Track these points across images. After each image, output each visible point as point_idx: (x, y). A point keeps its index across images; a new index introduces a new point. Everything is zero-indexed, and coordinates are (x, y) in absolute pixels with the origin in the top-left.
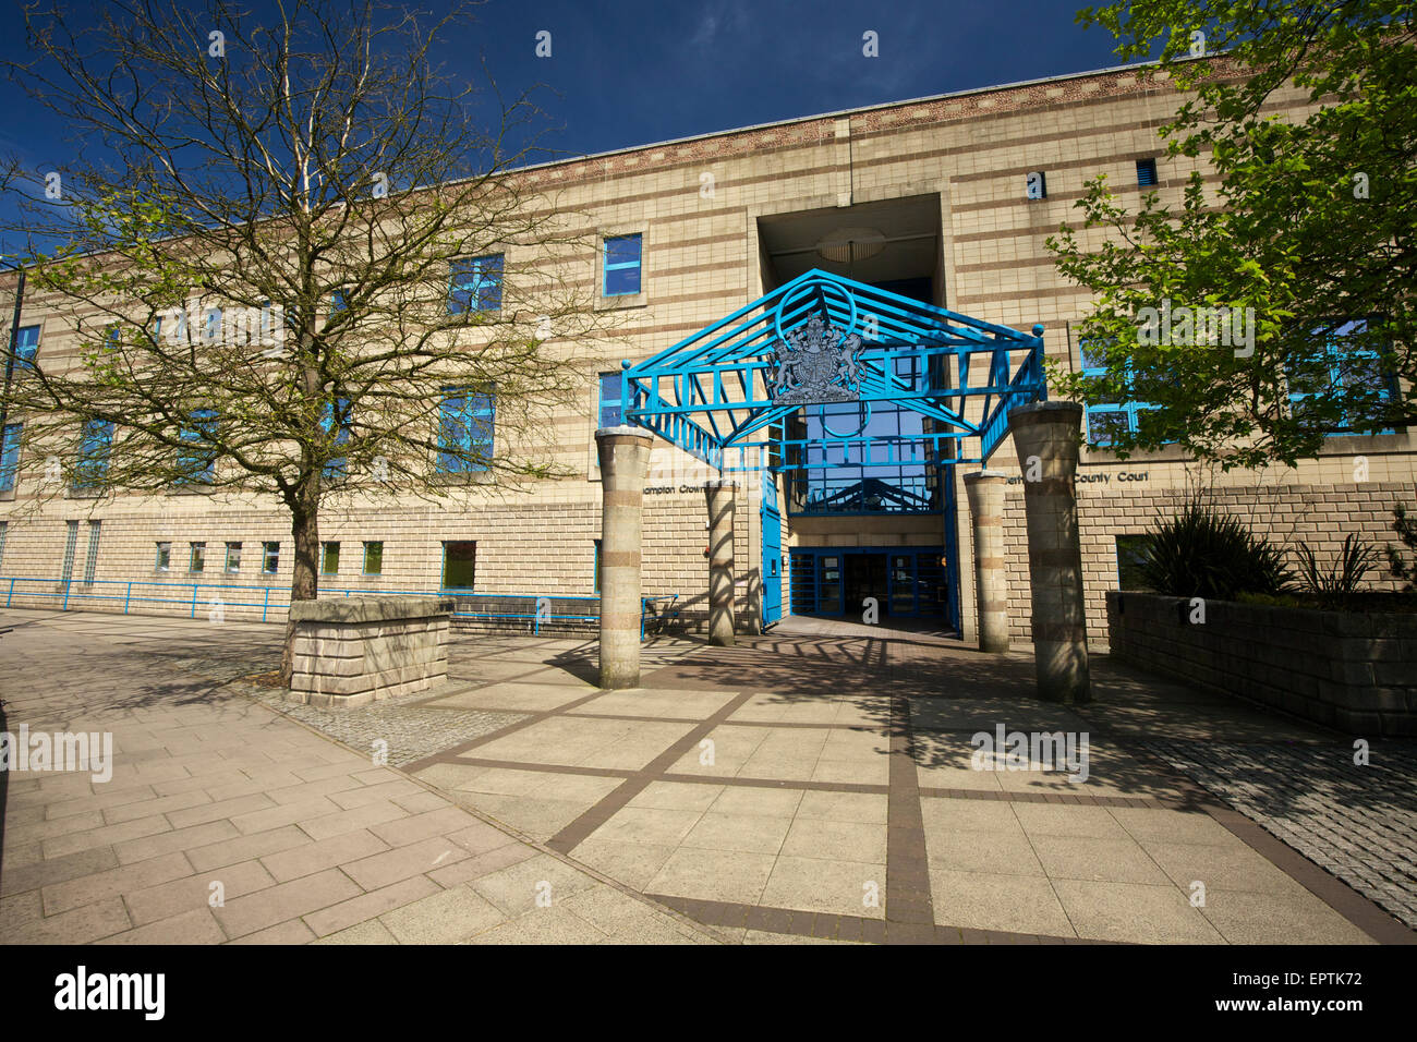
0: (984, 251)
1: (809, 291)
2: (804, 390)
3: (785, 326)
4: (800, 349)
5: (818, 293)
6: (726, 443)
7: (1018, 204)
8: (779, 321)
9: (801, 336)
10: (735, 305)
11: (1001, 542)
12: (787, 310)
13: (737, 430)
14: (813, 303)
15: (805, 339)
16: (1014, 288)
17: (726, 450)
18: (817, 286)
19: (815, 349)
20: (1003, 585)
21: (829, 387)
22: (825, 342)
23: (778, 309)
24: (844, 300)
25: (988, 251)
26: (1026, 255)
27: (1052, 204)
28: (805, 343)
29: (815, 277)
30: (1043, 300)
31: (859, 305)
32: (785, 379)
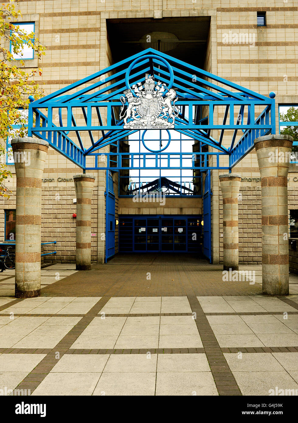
0: (233, 53)
1: (147, 61)
2: (142, 121)
3: (131, 81)
4: (140, 96)
5: (151, 64)
6: (88, 153)
7: (251, 28)
8: (128, 78)
9: (141, 88)
10: (92, 71)
11: (237, 212)
12: (132, 72)
13: (94, 145)
14: (148, 69)
15: (143, 90)
16: (247, 75)
17: (87, 157)
18: (151, 59)
19: (149, 96)
20: (237, 236)
21: (157, 120)
22: (155, 93)
23: (127, 71)
24: (167, 70)
25: (235, 53)
26: (254, 57)
27: (269, 30)
28: (143, 93)
29: (150, 53)
30: (262, 83)
31: (176, 74)
32: (131, 115)
